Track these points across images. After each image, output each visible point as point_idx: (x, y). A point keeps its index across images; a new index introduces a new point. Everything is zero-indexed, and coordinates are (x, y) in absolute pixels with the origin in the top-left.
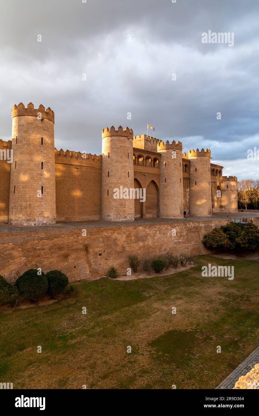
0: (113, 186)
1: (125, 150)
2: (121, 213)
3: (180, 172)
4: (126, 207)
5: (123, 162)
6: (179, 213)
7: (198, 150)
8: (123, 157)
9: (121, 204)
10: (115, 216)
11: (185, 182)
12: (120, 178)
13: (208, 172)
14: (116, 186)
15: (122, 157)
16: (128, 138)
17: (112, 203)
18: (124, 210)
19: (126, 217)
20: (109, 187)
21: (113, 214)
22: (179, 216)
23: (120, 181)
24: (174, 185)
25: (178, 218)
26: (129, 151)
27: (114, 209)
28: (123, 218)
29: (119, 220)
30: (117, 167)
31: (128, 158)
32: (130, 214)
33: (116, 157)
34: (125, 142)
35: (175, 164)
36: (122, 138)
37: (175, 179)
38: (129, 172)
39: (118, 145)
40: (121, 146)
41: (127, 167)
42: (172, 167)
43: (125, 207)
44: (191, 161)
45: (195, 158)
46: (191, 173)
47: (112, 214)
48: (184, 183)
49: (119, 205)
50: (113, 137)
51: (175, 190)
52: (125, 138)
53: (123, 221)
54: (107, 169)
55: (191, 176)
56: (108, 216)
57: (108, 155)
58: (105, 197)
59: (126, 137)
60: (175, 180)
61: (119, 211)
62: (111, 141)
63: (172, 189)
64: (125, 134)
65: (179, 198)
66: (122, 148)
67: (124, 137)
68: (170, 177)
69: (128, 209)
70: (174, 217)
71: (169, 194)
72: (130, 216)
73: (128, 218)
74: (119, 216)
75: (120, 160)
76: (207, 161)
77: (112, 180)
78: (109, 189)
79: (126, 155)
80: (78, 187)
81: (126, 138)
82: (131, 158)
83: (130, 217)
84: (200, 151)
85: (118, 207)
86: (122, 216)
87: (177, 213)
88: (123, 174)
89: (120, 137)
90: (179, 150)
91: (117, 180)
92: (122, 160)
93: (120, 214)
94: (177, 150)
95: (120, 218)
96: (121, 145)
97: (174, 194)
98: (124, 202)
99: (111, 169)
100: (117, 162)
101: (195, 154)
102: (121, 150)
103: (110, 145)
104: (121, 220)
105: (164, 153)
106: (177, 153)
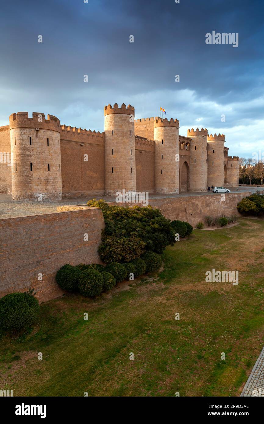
0: (166, 166)
1: (175, 138)
2: (172, 187)
3: (206, 155)
8: (174, 143)
9: (172, 181)
10: (168, 190)
12: (172, 160)
13: (223, 154)
16: (177, 128)
17: (165, 180)
19: (175, 191)
21: (166, 188)
23: (171, 163)
24: (202, 165)
25: (205, 191)
30: (169, 152)
32: (177, 189)
33: (168, 143)
34: (175, 131)
35: (203, 148)
36: (173, 128)
39: (170, 133)
40: (172, 135)
41: (176, 151)
42: (201, 150)
44: (210, 144)
50: (166, 127)
51: (202, 169)
52: (175, 127)
54: (161, 153)
56: (162, 190)
57: (162, 142)
58: (159, 175)
61: (171, 186)
62: (164, 130)
63: (200, 168)
64: (175, 125)
65: (205, 176)
68: (199, 159)
69: (177, 184)
70: (201, 190)
71: (198, 172)
73: (177, 191)
76: (222, 144)
77: (165, 161)
78: (163, 169)
79: (176, 142)
85: (170, 183)
86: (172, 190)
87: (204, 188)
88: (174, 157)
89: (171, 127)
90: (206, 136)
92: (173, 146)
93: (171, 189)
94: (204, 136)
95: (171, 192)
96: (173, 133)
97: (202, 172)
98: (174, 179)
99: (164, 153)
100: (169, 147)
102: (172, 137)
103: (163, 133)
104: (172, 193)
105: (195, 139)
106: (204, 139)
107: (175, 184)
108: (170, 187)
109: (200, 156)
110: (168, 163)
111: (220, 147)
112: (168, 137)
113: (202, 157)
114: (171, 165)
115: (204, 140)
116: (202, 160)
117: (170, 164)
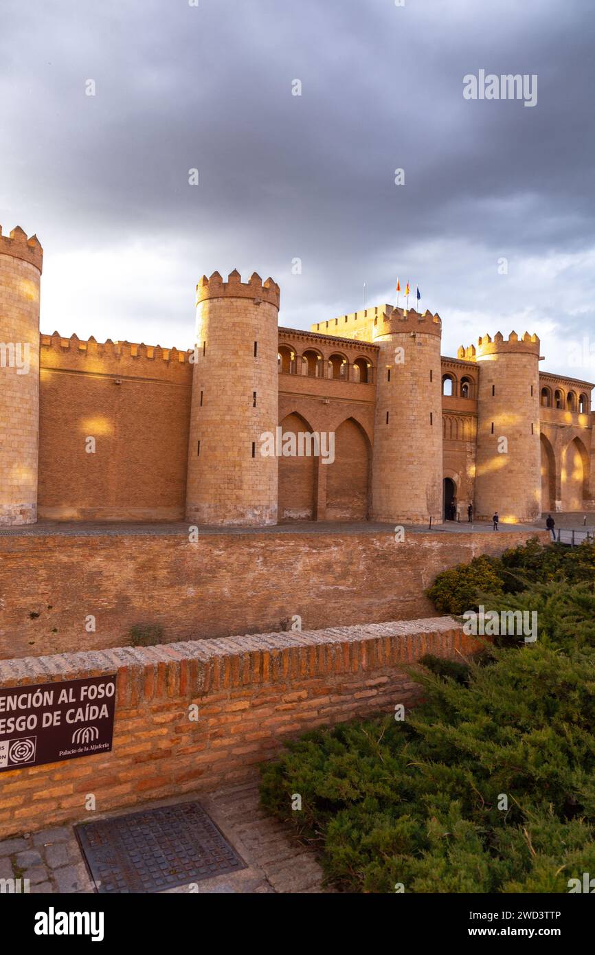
0: (209, 430)
1: (247, 334)
2: (228, 502)
3: (429, 397)
4: (245, 487)
5: (238, 365)
6: (425, 509)
7: (499, 336)
8: (241, 353)
9: (229, 480)
10: (212, 510)
11: (448, 424)
12: (229, 409)
13: (530, 398)
14: (217, 430)
15: (237, 352)
16: (256, 301)
17: (205, 475)
18: (237, 496)
19: (242, 515)
20: (200, 434)
21: (207, 506)
22: (423, 516)
23: (228, 418)
24: (409, 431)
25: (421, 522)
26: (258, 336)
27: (212, 491)
28: (233, 517)
29: (222, 522)
30: (222, 380)
31: (255, 356)
32: (255, 507)
33: (220, 353)
34: (247, 312)
35: (413, 374)
36: (239, 303)
37: (415, 413)
38: (255, 393)
39: (228, 320)
40: (234, 324)
41: (250, 378)
42: (406, 383)
43: (240, 488)
44: (483, 367)
45: (492, 358)
46: (480, 399)
47: (204, 505)
48: (445, 426)
49: (224, 483)
50: (215, 300)
51: (411, 446)
52: (246, 301)
53: (234, 524)
54: (200, 385)
55: (480, 408)
56: (197, 510)
57: (203, 347)
58: (192, 459)
59: (251, 298)
60: (413, 418)
61: (223, 497)
62: (210, 311)
63: (403, 441)
64: (247, 292)
65: (425, 467)
66: (237, 329)
67: (242, 300)
68: (398, 410)
69: (250, 492)
70: (408, 519)
71: (394, 455)
72: (256, 512)
73: (250, 516)
74: (223, 511)
75: (232, 361)
76: (525, 366)
77: (208, 413)
78: (200, 439)
79: (248, 348)
80: (117, 431)
81: (251, 301)
82: (264, 356)
83: (255, 515)
84: (506, 338)
85: (222, 485)
86: (230, 511)
87: (419, 510)
88: (237, 398)
89: (233, 300)
90: (427, 336)
91: (221, 413)
92: (235, 361)
93: (225, 506)
94: (423, 335)
95: (225, 517)
96: (237, 320)
97: (411, 455)
98: (239, 473)
99: (207, 384)
100: (222, 365)
101: (492, 347)
102: (233, 332)
103: (207, 322)
104: (227, 522)
105: (387, 344)
106: (420, 344)
107: (241, 492)
108: (220, 501)
109: (404, 402)
110: (218, 418)
111: (514, 376)
112: (221, 333)
113: (411, 406)
114: (228, 426)
115: (418, 347)
116: (410, 413)
117: (223, 422)
